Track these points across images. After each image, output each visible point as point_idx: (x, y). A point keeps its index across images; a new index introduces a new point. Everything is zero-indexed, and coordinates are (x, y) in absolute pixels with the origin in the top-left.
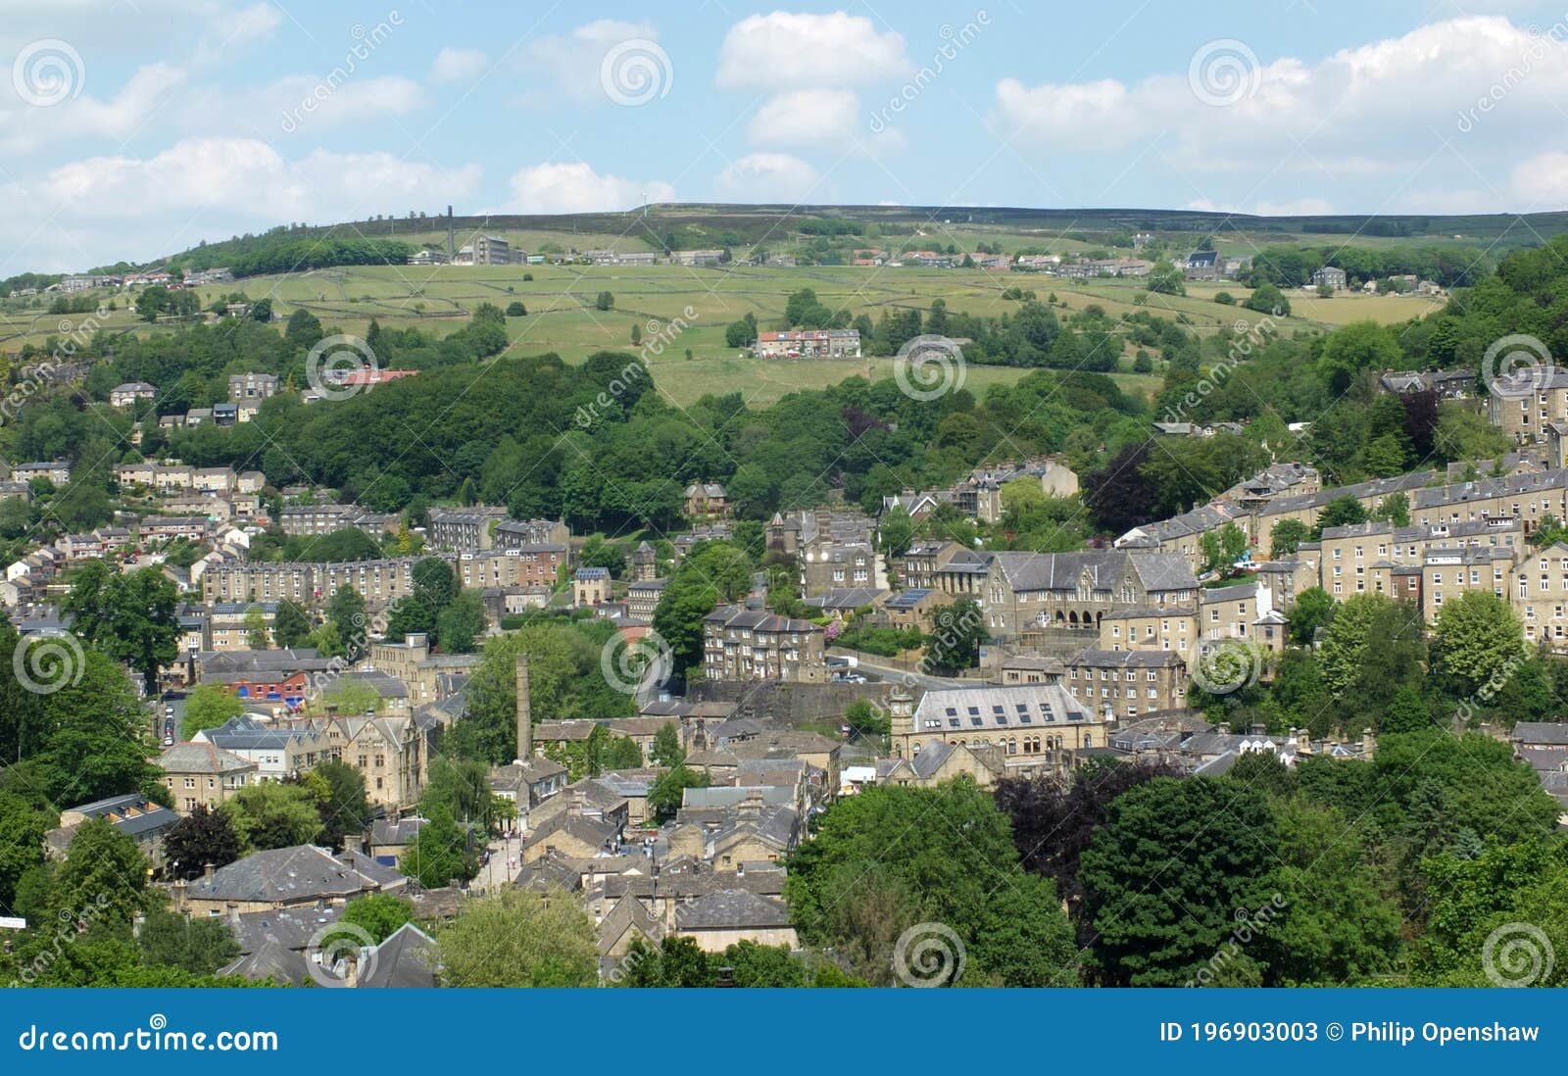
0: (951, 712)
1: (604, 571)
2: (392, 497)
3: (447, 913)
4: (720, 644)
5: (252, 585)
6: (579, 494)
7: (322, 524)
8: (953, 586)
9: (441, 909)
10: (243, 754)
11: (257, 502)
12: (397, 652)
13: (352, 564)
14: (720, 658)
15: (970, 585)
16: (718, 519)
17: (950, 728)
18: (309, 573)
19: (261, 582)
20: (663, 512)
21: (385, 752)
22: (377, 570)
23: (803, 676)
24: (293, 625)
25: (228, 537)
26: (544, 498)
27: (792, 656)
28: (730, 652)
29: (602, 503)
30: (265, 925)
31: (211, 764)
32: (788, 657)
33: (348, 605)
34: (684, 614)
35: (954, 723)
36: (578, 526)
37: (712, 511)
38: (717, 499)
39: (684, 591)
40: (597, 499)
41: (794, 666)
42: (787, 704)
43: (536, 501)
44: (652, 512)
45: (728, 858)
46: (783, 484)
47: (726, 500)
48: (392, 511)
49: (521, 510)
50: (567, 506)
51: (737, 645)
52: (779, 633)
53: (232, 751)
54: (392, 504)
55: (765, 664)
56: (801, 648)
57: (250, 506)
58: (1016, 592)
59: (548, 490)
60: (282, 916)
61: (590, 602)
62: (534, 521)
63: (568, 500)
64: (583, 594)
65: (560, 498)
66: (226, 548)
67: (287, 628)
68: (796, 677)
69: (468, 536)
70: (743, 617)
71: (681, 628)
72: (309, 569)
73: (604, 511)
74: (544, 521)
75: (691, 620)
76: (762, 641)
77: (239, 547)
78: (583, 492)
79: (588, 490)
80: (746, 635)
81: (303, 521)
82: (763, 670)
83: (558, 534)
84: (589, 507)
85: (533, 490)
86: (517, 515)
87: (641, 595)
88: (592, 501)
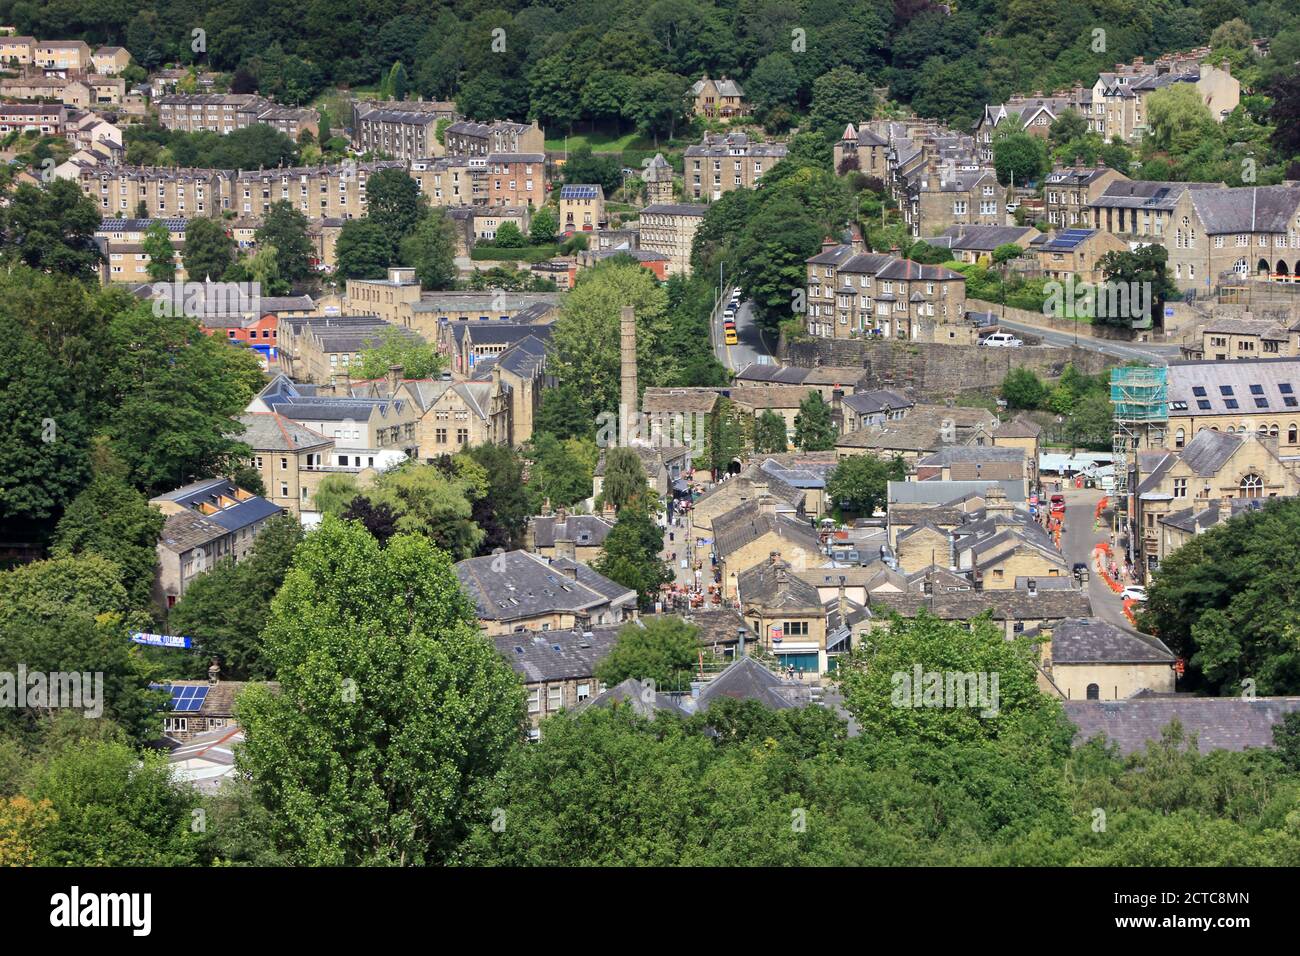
0: (1199, 391)
1: (596, 189)
2: (299, 86)
3: (726, 638)
4: (829, 293)
5: (142, 197)
6: (554, 89)
7: (216, 118)
8: (1110, 223)
9: (718, 634)
10: (314, 426)
11: (123, 86)
12: (383, 290)
13: (270, 172)
14: (829, 311)
15: (1134, 222)
16: (733, 123)
17: (1201, 412)
18: (215, 183)
19: (153, 193)
20: (666, 115)
21: (469, 426)
22: (304, 179)
23: (941, 335)
24: (210, 251)
25: (95, 134)
26: (506, 92)
27: (927, 310)
28: (842, 303)
29: (585, 102)
30: (519, 650)
31: (284, 439)
32: (921, 311)
33: (285, 227)
34: (779, 256)
35: (1204, 405)
36: (554, 129)
37: (726, 114)
38: (731, 98)
39: (777, 225)
40: (576, 97)
41: (929, 323)
42: (920, 370)
43: (495, 96)
44: (652, 114)
45: (1000, 572)
46: (817, 82)
47: (743, 99)
48: (304, 103)
49: (475, 108)
50: (536, 104)
51: (854, 294)
52: (909, 281)
53: (301, 423)
54: (301, 94)
55: (891, 320)
56: (939, 301)
57: (115, 92)
58: (1210, 235)
59: (510, 82)
60: (536, 639)
61: (579, 228)
62: (498, 124)
63: (538, 95)
64: (570, 217)
65: (526, 94)
66: (97, 146)
67: (201, 254)
68: (931, 335)
69: (409, 138)
70: (860, 261)
71: (777, 273)
72: (215, 178)
73: (585, 111)
74: (510, 122)
75: (788, 263)
76: (887, 289)
77: (110, 145)
78: (557, 87)
79: (564, 84)
80: (864, 281)
81: (188, 113)
82: (887, 326)
83: (531, 139)
84: (565, 106)
85: (493, 81)
86: (471, 113)
87: (658, 220)
88: (566, 98)
